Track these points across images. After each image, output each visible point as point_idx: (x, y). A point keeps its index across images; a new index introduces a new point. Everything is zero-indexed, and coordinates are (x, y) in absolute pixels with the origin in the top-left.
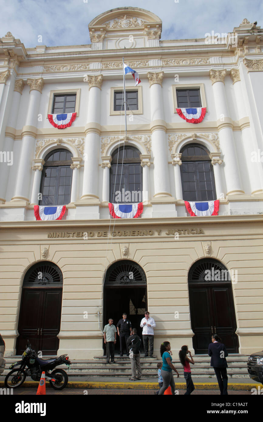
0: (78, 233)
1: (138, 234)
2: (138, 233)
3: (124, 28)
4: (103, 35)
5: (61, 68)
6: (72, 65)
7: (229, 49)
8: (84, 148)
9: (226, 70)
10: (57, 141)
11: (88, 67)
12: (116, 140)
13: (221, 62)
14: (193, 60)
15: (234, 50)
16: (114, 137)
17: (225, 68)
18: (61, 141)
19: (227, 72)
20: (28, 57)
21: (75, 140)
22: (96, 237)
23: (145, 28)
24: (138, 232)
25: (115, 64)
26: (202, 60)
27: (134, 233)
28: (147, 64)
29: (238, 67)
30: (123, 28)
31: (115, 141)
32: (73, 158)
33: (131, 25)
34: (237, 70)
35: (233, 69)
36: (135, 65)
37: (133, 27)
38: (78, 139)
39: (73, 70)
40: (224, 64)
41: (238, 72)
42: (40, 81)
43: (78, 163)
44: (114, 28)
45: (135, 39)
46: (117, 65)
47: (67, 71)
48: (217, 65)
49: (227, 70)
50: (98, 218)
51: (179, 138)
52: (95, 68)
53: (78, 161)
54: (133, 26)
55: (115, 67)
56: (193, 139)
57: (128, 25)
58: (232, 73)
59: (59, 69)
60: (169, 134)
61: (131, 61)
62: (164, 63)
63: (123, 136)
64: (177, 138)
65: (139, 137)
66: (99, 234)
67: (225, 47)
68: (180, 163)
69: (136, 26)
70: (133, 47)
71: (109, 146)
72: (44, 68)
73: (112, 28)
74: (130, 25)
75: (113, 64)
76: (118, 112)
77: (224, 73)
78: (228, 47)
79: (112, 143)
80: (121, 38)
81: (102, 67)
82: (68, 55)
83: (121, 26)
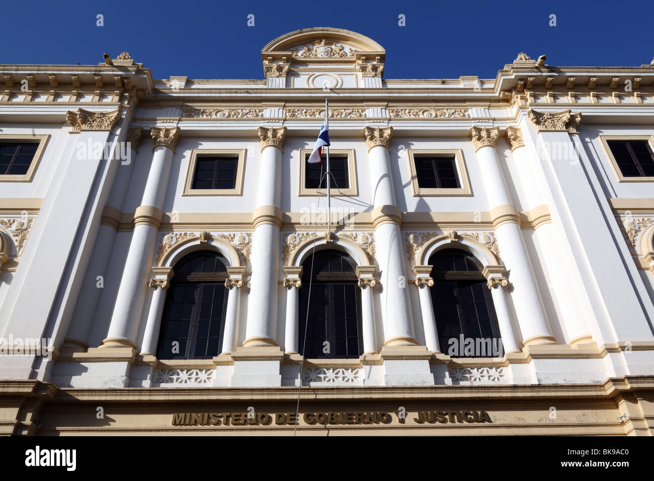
0: (236, 416)
1: (359, 419)
2: (360, 417)
3: (321, 58)
4: (286, 68)
5: (214, 114)
6: (233, 110)
7: (501, 96)
8: (251, 251)
9: (498, 128)
10: (201, 236)
11: (260, 114)
12: (311, 238)
13: (488, 116)
14: (440, 111)
15: (509, 98)
16: (307, 234)
17: (496, 125)
18: (208, 237)
19: (499, 131)
20: (155, 93)
21: (234, 235)
22: (273, 424)
23: (356, 60)
24: (360, 415)
25: (308, 112)
26: (456, 112)
27: (350, 417)
28: (363, 114)
29: (517, 124)
30: (319, 58)
31: (308, 240)
32: (229, 268)
33: (334, 54)
34: (517, 129)
35: (511, 128)
36: (342, 114)
37: (337, 57)
38: (239, 235)
39: (235, 117)
40: (494, 120)
41: (517, 132)
42: (175, 132)
43: (239, 277)
44: (304, 57)
45: (341, 76)
46: (311, 114)
47: (224, 118)
48: (482, 119)
49: (501, 128)
50: (278, 384)
51: (425, 238)
52: (272, 116)
53: (239, 273)
54: (337, 55)
55: (308, 117)
56: (452, 241)
57: (328, 54)
58: (510, 133)
59: (210, 114)
60: (406, 231)
61: (336, 108)
62: (391, 114)
63: (325, 232)
64: (422, 238)
65: (352, 235)
66: (281, 419)
67: (493, 93)
68: (431, 282)
69: (341, 56)
70: (338, 87)
71: (298, 248)
72: (183, 111)
73: (302, 57)
74: (332, 54)
75: (303, 112)
76: (313, 191)
77: (494, 133)
78: (500, 93)
79: (302, 244)
80: (317, 74)
81: (286, 116)
82: (227, 93)
83: (316, 55)
